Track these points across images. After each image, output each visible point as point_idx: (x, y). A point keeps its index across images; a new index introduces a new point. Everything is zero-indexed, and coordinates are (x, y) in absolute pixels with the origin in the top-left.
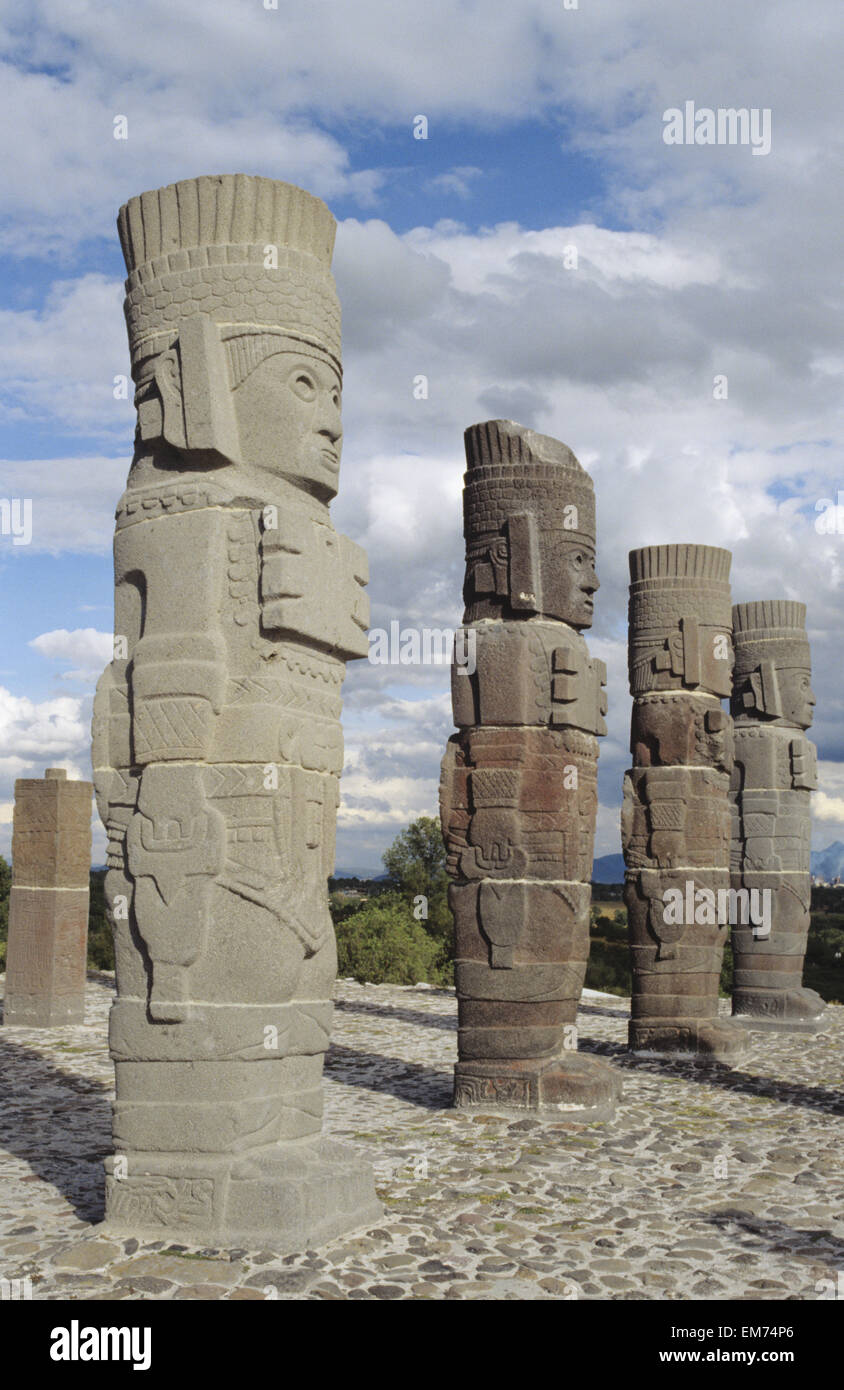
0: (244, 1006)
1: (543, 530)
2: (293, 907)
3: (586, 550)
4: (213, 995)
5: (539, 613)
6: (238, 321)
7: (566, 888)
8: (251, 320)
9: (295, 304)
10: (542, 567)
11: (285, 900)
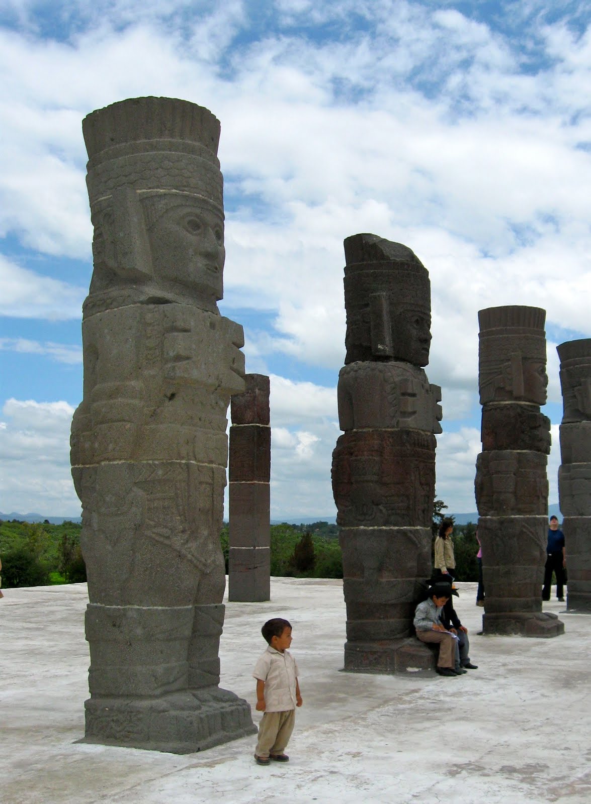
0: (160, 608)
1: (391, 304)
2: (190, 548)
3: (422, 315)
4: (141, 602)
5: (391, 357)
6: (150, 188)
7: (411, 531)
8: (158, 187)
9: (186, 175)
10: (392, 327)
11: (183, 544)
